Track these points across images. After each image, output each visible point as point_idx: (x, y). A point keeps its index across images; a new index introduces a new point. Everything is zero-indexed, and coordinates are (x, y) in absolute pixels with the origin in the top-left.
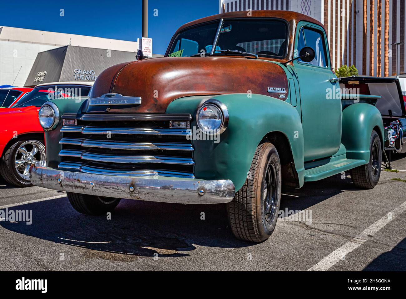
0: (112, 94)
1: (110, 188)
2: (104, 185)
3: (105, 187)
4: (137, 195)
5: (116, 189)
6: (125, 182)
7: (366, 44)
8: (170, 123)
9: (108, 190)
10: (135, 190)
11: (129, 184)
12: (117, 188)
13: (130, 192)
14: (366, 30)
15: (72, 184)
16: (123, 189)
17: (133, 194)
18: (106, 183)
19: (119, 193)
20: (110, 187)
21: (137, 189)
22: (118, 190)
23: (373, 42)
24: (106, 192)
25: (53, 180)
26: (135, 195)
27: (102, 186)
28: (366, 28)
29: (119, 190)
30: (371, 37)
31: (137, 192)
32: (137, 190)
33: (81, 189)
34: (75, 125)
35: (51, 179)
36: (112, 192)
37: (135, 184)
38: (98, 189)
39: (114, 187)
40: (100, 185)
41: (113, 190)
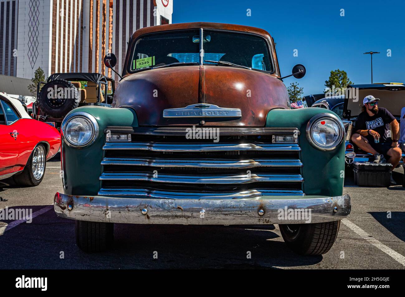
0: (203, 104)
1: (231, 214)
2: (221, 211)
3: (223, 213)
4: (267, 219)
5: (239, 214)
6: (251, 206)
7: (92, 59)
8: (273, 138)
9: (227, 217)
10: (266, 213)
11: (257, 207)
12: (241, 213)
13: (259, 217)
14: (91, 45)
15: (169, 214)
16: (249, 214)
17: (263, 218)
18: (224, 208)
19: (244, 219)
20: (230, 212)
21: (267, 212)
22: (242, 216)
23: (98, 57)
24: (224, 219)
25: (133, 211)
26: (265, 218)
27: (218, 212)
28: (91, 44)
29: (244, 215)
30: (96, 52)
31: (269, 215)
32: (269, 213)
33: (184, 219)
34: (129, 141)
35: (129, 210)
36: (233, 218)
37: (265, 207)
38: (211, 216)
39: (237, 212)
40: (215, 211)
41: (235, 215)
